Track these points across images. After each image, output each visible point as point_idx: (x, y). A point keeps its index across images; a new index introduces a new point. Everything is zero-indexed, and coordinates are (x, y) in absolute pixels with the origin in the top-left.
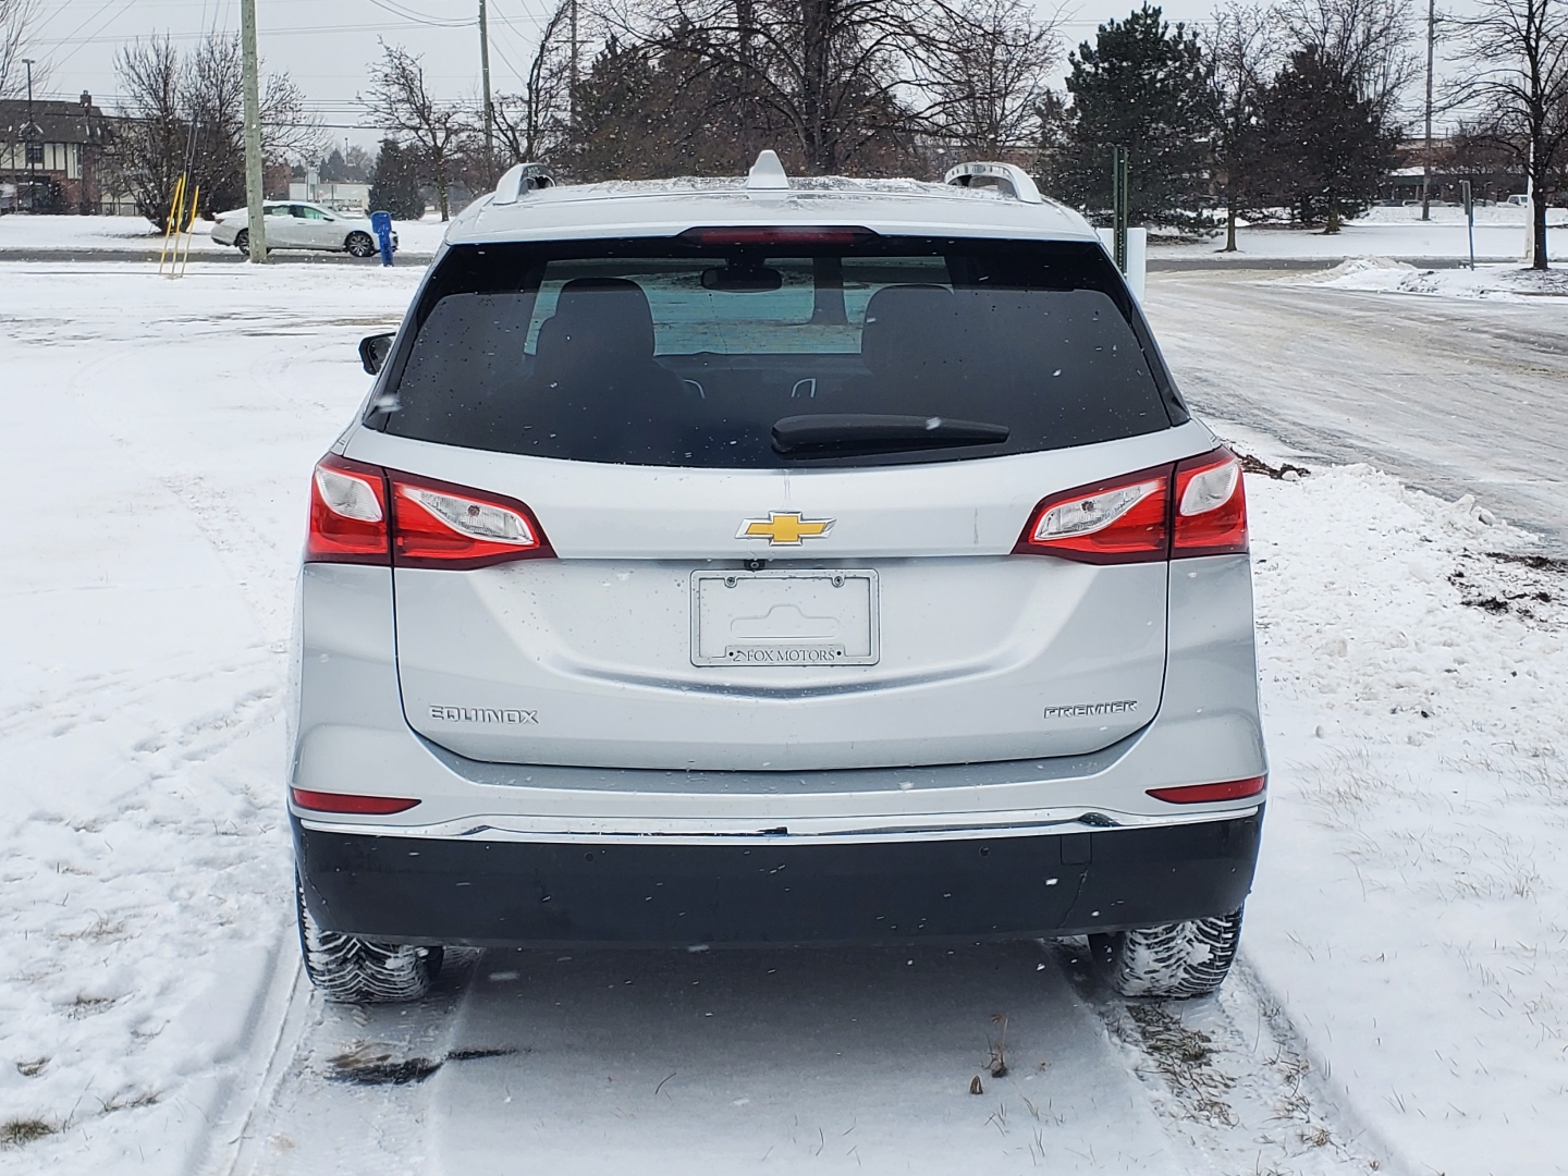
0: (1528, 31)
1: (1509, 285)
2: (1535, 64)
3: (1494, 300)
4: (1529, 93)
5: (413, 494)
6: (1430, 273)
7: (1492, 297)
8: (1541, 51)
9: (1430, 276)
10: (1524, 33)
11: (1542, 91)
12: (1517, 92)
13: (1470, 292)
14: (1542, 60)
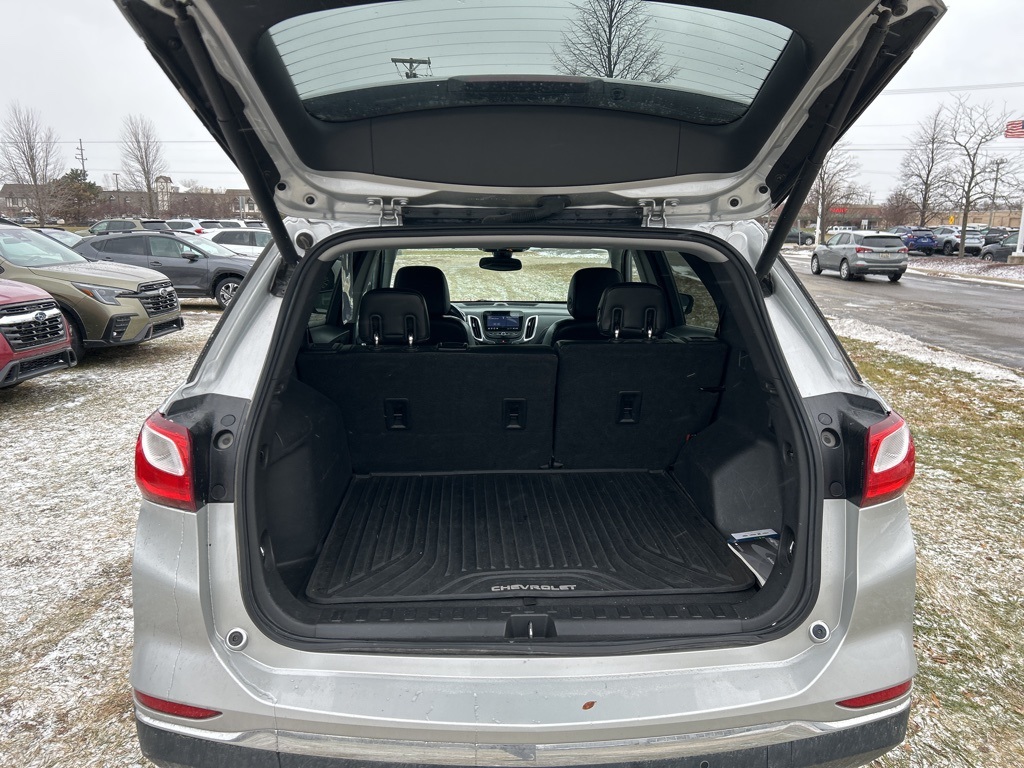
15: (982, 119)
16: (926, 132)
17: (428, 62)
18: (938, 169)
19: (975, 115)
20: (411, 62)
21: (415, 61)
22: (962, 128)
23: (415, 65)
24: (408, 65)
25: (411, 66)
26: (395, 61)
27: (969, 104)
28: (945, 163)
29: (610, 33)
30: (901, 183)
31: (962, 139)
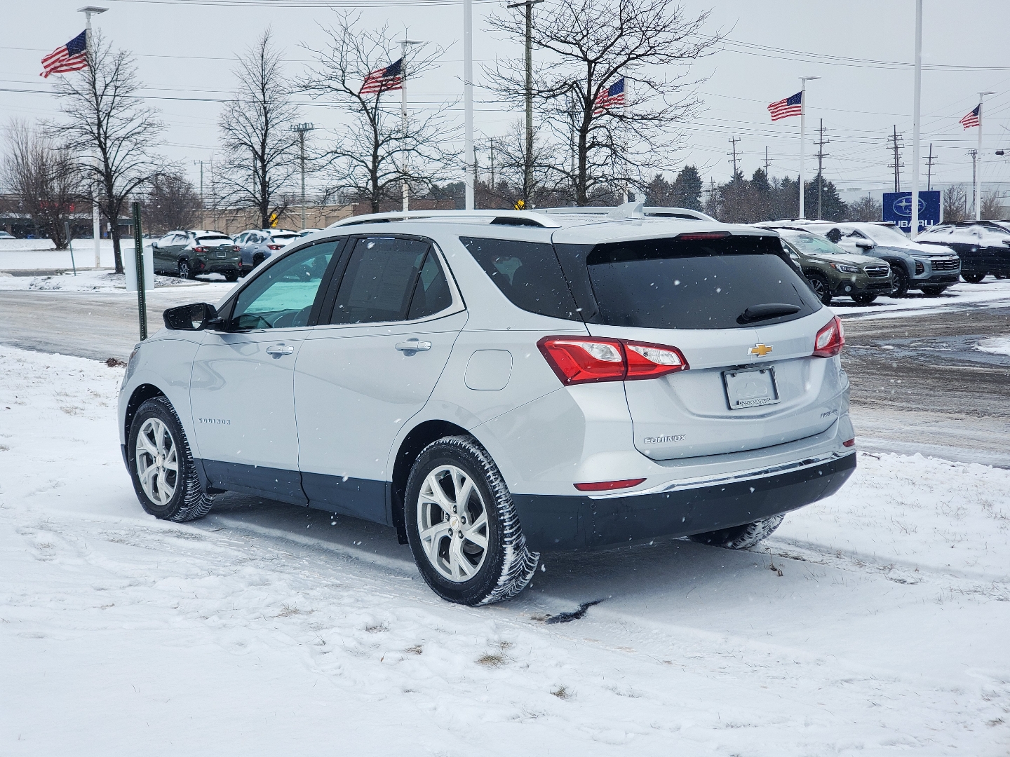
0: (99, 133)
1: (107, 283)
2: (105, 153)
3: (105, 292)
4: (104, 171)
5: (631, 348)
6: (49, 278)
7: (102, 290)
8: (108, 145)
9: (49, 281)
10: (97, 135)
11: (111, 169)
12: (96, 169)
13: (85, 289)
14: (110, 151)
16: (250, 73)
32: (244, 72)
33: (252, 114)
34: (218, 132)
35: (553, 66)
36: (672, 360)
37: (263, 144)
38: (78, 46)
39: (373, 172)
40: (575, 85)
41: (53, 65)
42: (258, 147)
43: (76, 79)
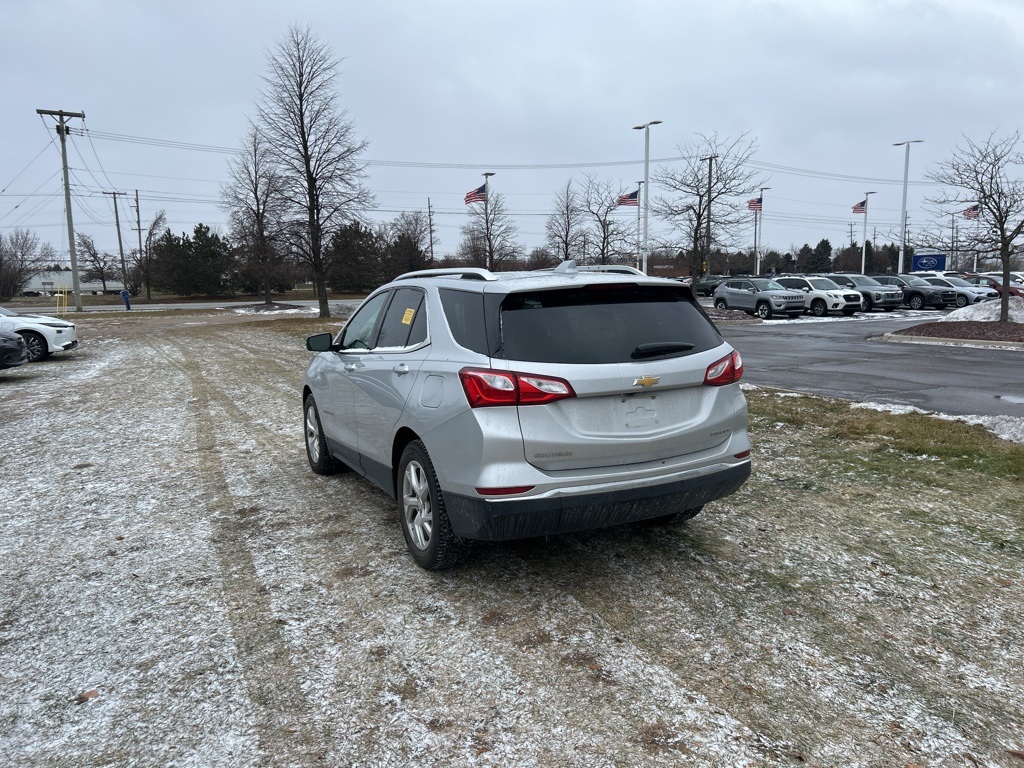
5: (525, 379)
15: (606, 193)
16: (561, 201)
17: (81, 116)
18: (574, 230)
19: (601, 190)
20: (61, 114)
21: (67, 114)
22: (593, 200)
23: (65, 118)
24: (58, 117)
25: (61, 119)
26: (40, 112)
27: (596, 181)
28: (578, 227)
29: (301, 106)
30: (547, 242)
31: (594, 208)
32: (558, 200)
33: (562, 221)
34: (545, 230)
35: (681, 198)
36: (561, 389)
37: (567, 236)
38: (483, 190)
39: (603, 251)
40: (690, 207)
41: (469, 198)
42: (564, 237)
43: (477, 206)
